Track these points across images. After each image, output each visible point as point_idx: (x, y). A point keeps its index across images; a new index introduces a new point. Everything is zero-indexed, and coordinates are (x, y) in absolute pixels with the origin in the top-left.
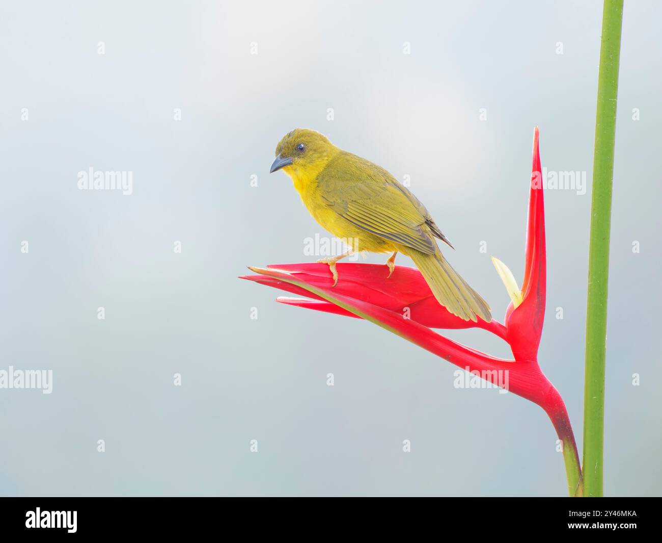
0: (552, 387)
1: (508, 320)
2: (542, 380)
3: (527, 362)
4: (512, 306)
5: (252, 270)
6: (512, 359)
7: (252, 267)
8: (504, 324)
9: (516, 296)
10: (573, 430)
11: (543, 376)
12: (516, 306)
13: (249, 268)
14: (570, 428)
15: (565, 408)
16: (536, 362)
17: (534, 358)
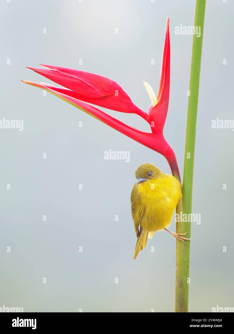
0: (169, 146)
1: (150, 112)
2: (165, 143)
3: (158, 134)
4: (152, 106)
5: (23, 82)
6: (151, 132)
7: (24, 80)
8: (148, 114)
9: (154, 101)
10: (179, 168)
11: (165, 141)
12: (154, 105)
13: (22, 81)
14: (177, 167)
15: (175, 157)
16: (162, 134)
17: (161, 132)
